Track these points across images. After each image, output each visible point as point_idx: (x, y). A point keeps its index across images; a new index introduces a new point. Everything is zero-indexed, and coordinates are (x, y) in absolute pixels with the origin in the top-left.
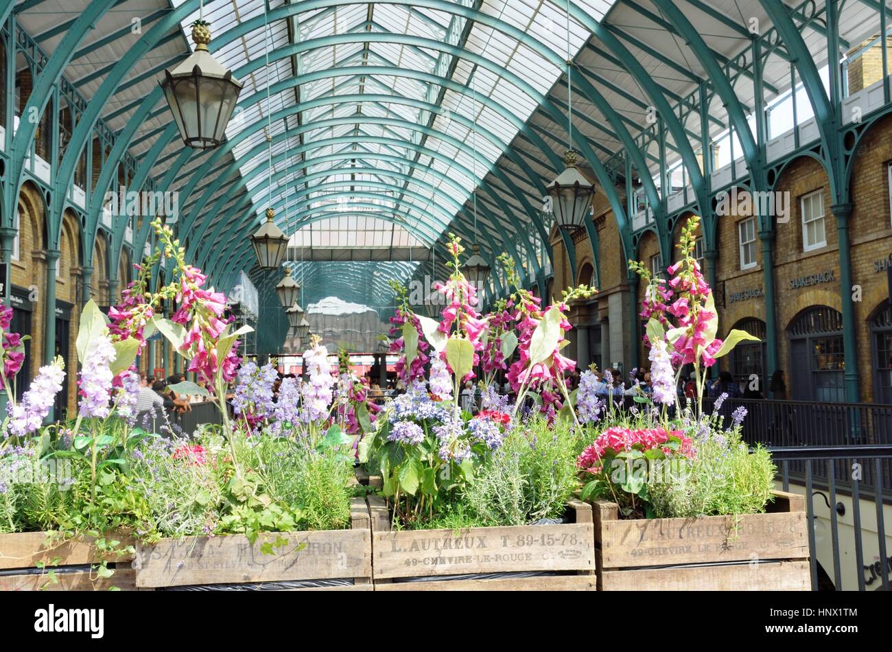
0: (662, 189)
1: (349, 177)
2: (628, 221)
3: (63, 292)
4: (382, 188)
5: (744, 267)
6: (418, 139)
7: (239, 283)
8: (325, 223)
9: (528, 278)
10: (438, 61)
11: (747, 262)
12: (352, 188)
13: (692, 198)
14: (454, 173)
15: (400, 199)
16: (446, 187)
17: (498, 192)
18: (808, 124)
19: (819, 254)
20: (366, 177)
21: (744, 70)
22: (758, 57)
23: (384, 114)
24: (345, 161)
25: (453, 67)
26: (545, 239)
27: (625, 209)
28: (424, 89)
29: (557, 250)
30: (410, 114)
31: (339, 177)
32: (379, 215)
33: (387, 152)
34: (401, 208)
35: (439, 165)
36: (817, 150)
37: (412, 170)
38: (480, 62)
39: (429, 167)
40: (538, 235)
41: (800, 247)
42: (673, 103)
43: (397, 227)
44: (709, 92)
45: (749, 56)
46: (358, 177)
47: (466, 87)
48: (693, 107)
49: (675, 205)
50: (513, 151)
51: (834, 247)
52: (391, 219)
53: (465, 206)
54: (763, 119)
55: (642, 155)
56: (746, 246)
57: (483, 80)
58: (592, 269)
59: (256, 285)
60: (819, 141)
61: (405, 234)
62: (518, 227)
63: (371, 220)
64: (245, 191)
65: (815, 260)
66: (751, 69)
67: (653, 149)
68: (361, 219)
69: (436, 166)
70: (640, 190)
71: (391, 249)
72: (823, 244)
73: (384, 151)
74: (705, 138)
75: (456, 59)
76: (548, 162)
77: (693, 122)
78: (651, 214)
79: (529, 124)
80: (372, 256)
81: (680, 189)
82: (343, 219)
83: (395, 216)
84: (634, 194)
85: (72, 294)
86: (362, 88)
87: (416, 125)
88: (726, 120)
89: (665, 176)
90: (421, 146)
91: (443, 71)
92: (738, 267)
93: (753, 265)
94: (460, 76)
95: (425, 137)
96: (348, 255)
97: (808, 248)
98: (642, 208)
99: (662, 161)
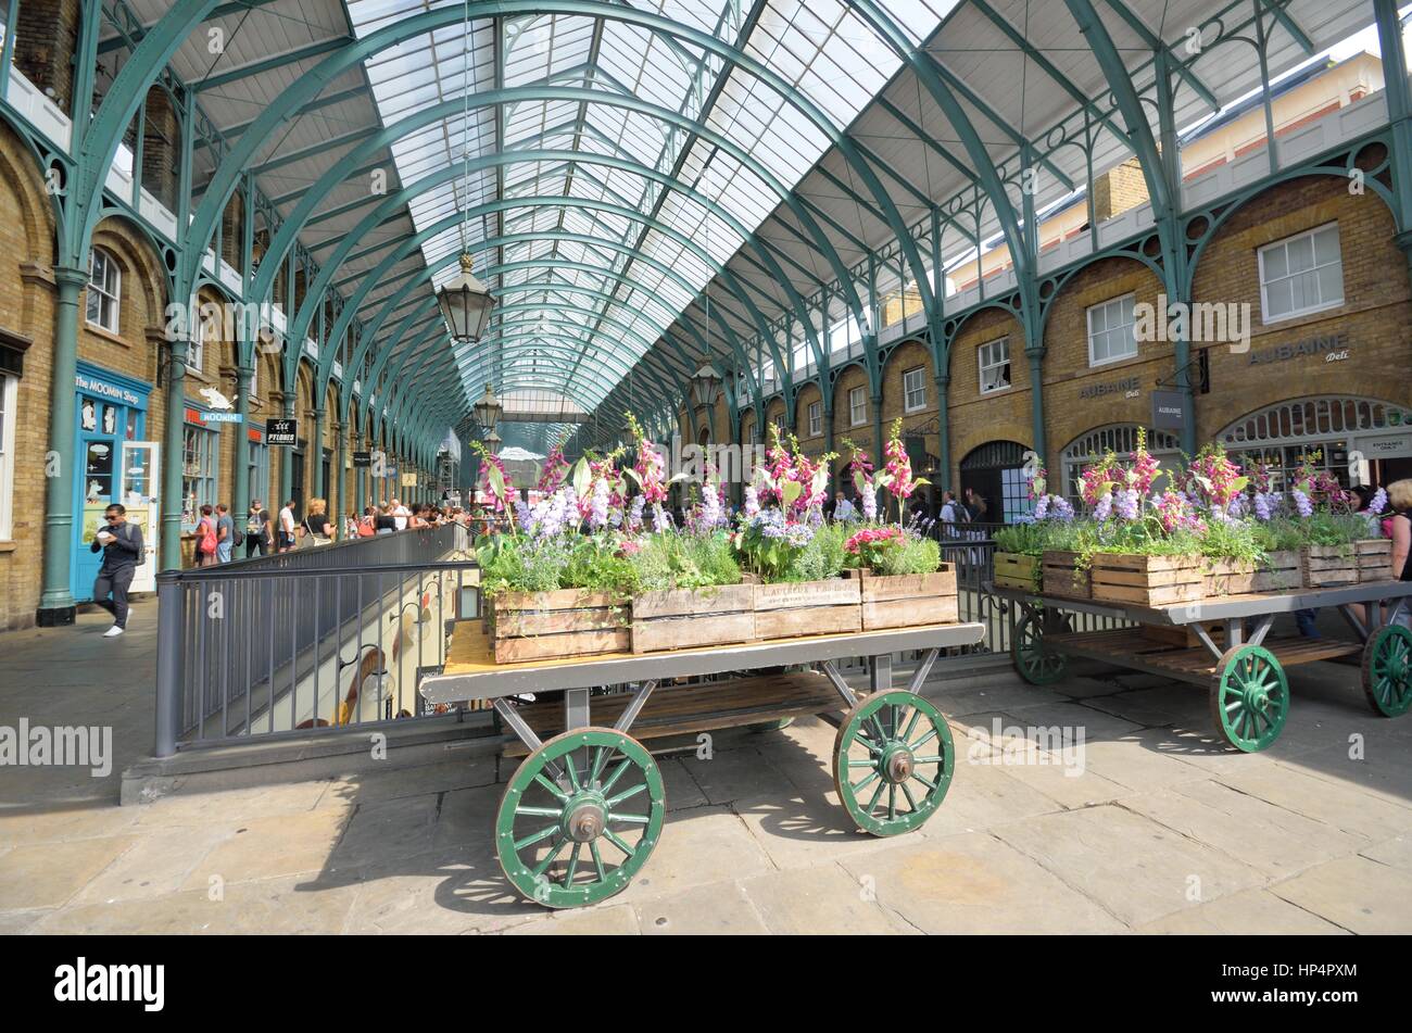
0: (759, 380)
1: (531, 362)
2: (735, 401)
3: (326, 441)
4: (556, 371)
5: (813, 434)
6: (586, 337)
7: (448, 437)
8: (513, 395)
9: (661, 437)
10: (604, 284)
11: (814, 431)
12: (534, 370)
13: (780, 387)
14: (611, 363)
15: (570, 379)
16: (605, 372)
17: (644, 378)
18: (857, 344)
19: (861, 428)
20: (545, 363)
21: (816, 305)
22: (825, 298)
23: (561, 318)
24: (529, 351)
25: (616, 288)
26: (675, 412)
27: (733, 392)
28: (593, 302)
29: (684, 419)
30: (580, 319)
31: (524, 362)
32: (553, 390)
33: (561, 345)
34: (570, 385)
35: (601, 357)
36: (862, 361)
37: (580, 359)
38: (636, 287)
39: (593, 358)
40: (670, 408)
41: (849, 422)
42: (769, 323)
43: (566, 399)
44: (792, 318)
45: (820, 296)
46: (538, 362)
47: (625, 303)
48: (782, 328)
49: (768, 391)
50: (656, 349)
51: (872, 423)
52: (562, 393)
53: (618, 386)
54: (827, 338)
55: (746, 357)
56: (814, 420)
57: (638, 299)
58: (708, 432)
59: (460, 438)
60: (863, 355)
61: (571, 404)
62: (656, 403)
63: (547, 394)
64: (457, 369)
65: (859, 431)
66: (821, 305)
67: (753, 354)
68: (540, 392)
69: (599, 357)
70: (743, 381)
71: (561, 414)
72: (864, 421)
73: (559, 344)
74: (789, 349)
75: (619, 283)
76: (680, 359)
77: (781, 338)
78: (751, 397)
79: (668, 332)
80: (547, 419)
81: (771, 381)
82: (527, 392)
83: (565, 391)
84: (739, 383)
85: (331, 443)
86: (545, 299)
87: (585, 327)
88: (803, 336)
89: (761, 372)
90: (589, 342)
91: (608, 291)
92: (809, 434)
93: (818, 433)
94: (622, 295)
95: (592, 336)
96: (529, 418)
97: (854, 423)
98: (745, 392)
99: (759, 364)
